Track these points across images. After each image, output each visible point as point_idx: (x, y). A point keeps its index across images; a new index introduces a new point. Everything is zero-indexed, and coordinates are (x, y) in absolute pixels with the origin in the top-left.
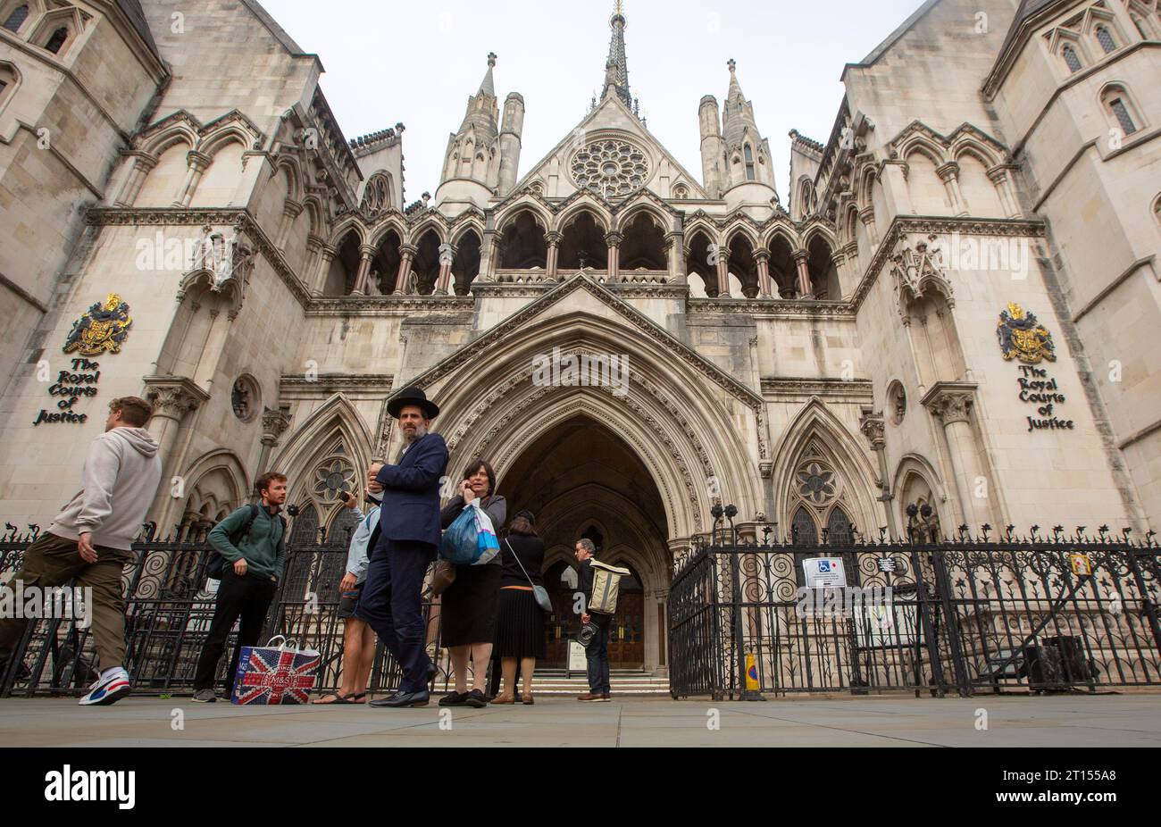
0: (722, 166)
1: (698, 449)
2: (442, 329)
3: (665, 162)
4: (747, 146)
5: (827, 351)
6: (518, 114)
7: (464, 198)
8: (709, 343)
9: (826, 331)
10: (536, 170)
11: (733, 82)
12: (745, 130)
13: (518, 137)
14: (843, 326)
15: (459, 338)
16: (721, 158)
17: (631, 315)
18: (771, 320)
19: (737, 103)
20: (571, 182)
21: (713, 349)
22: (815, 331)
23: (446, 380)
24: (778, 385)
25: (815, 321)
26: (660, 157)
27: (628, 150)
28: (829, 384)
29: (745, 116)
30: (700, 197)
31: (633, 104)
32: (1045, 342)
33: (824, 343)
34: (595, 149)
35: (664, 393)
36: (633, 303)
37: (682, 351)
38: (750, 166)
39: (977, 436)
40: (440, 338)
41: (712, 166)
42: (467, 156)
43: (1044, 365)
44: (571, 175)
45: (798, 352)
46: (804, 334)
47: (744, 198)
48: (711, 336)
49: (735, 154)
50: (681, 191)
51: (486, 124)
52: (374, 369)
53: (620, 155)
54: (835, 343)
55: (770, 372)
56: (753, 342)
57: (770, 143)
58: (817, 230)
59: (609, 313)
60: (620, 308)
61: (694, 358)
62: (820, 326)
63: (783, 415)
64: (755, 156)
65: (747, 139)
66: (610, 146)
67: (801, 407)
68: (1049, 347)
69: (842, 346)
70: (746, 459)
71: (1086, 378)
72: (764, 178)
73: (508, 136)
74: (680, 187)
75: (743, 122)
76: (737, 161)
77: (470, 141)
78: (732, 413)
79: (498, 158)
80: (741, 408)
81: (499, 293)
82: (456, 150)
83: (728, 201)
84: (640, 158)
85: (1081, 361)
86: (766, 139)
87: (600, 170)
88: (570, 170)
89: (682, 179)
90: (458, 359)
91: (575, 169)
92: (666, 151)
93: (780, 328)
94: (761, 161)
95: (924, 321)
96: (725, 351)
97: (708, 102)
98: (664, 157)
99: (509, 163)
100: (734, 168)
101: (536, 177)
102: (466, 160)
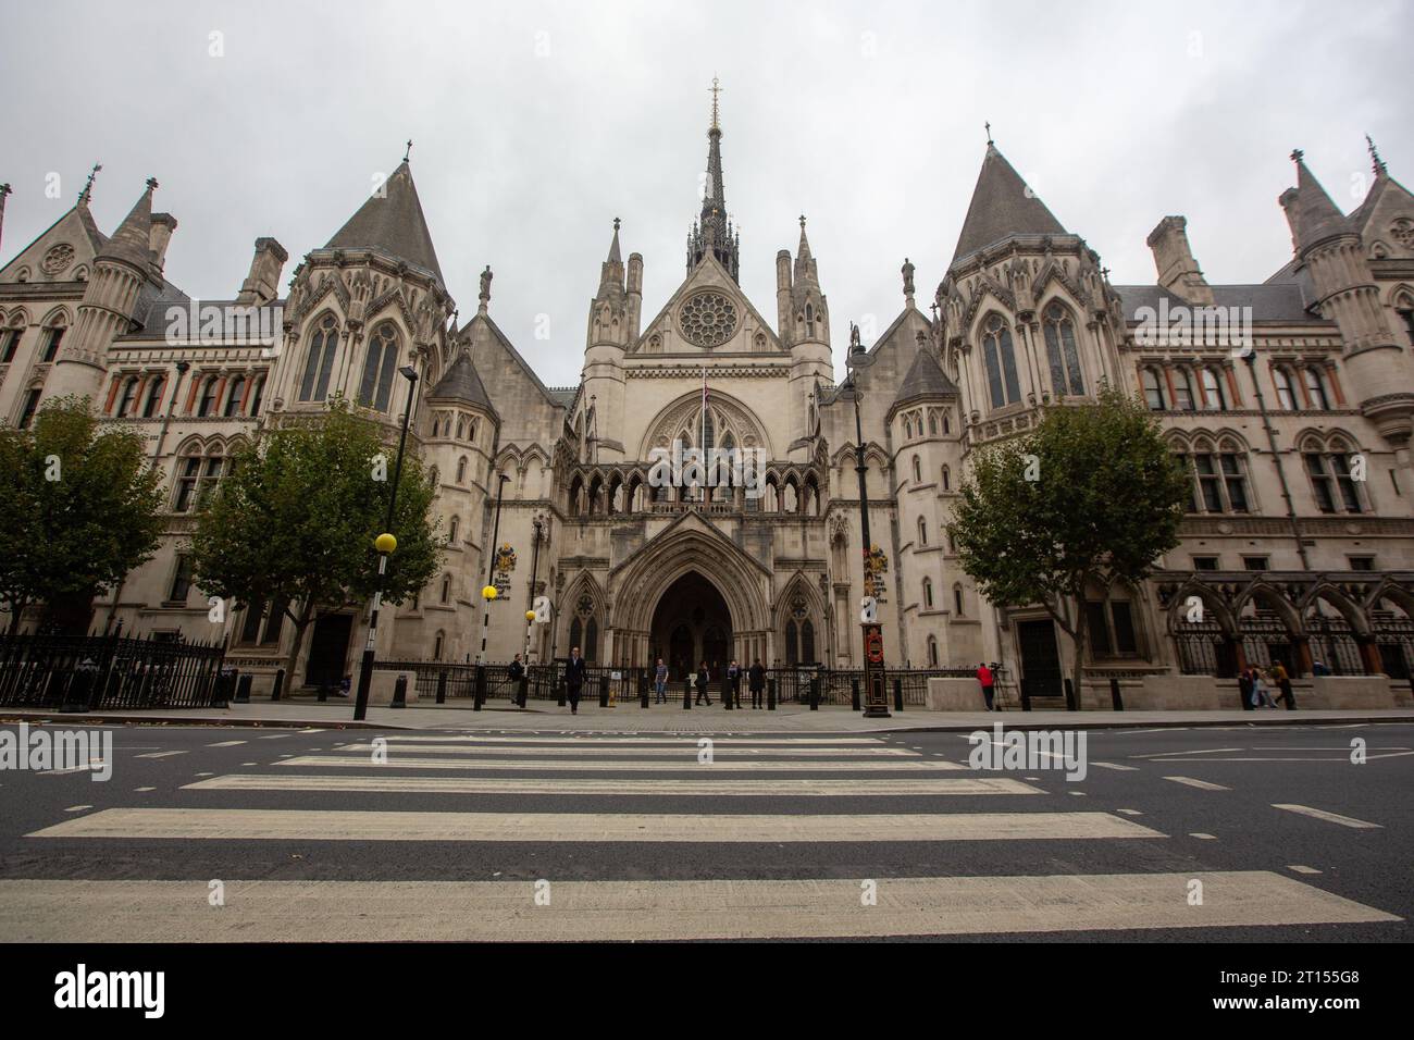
0: (790, 320)
1: (745, 594)
2: (629, 538)
3: (749, 316)
4: (809, 307)
5: (809, 543)
6: (638, 273)
7: (606, 359)
8: (751, 545)
9: (810, 532)
10: (653, 325)
11: (803, 239)
12: (808, 293)
13: (640, 294)
14: (819, 529)
15: (637, 542)
16: (790, 313)
17: (716, 531)
18: (782, 527)
19: (806, 263)
20: (681, 335)
21: (752, 549)
22: (804, 532)
23: (634, 564)
24: (782, 562)
25: (804, 527)
26: (745, 310)
27: (722, 300)
28: (806, 562)
29: (809, 277)
30: (775, 349)
31: (728, 226)
32: (884, 564)
33: (808, 539)
34: (697, 302)
35: (730, 566)
36: (716, 523)
37: (738, 550)
38: (810, 324)
39: (847, 606)
40: (628, 543)
41: (783, 317)
42: (606, 323)
43: (883, 575)
44: (680, 327)
45: (795, 544)
46: (798, 536)
47: (804, 354)
48: (751, 541)
49: (800, 314)
50: (761, 339)
51: (618, 291)
52: (598, 554)
53: (716, 307)
54: (813, 538)
55: (780, 554)
56: (771, 544)
57: (827, 299)
58: (811, 472)
59: (704, 529)
60: (710, 527)
61: (743, 554)
62: (807, 529)
63: (783, 578)
64: (815, 315)
65: (808, 301)
66: (709, 299)
67: (792, 574)
68: (885, 566)
69: (816, 540)
70: (763, 600)
71: (899, 580)
72: (820, 338)
73: (632, 295)
74: (761, 336)
75: (806, 283)
76: (800, 319)
77: (607, 308)
78: (759, 579)
79: (626, 318)
80: (763, 577)
81: (654, 519)
82: (598, 317)
83: (795, 355)
84: (731, 308)
85: (898, 572)
86: (825, 296)
87: (702, 322)
88: (679, 321)
89: (761, 330)
90: (639, 554)
91: (682, 320)
92: (750, 304)
93: (788, 531)
94: (819, 319)
95: (839, 548)
96: (756, 549)
97: (783, 256)
98: (748, 311)
99: (635, 319)
100: (799, 325)
101: (654, 331)
102: (604, 326)
